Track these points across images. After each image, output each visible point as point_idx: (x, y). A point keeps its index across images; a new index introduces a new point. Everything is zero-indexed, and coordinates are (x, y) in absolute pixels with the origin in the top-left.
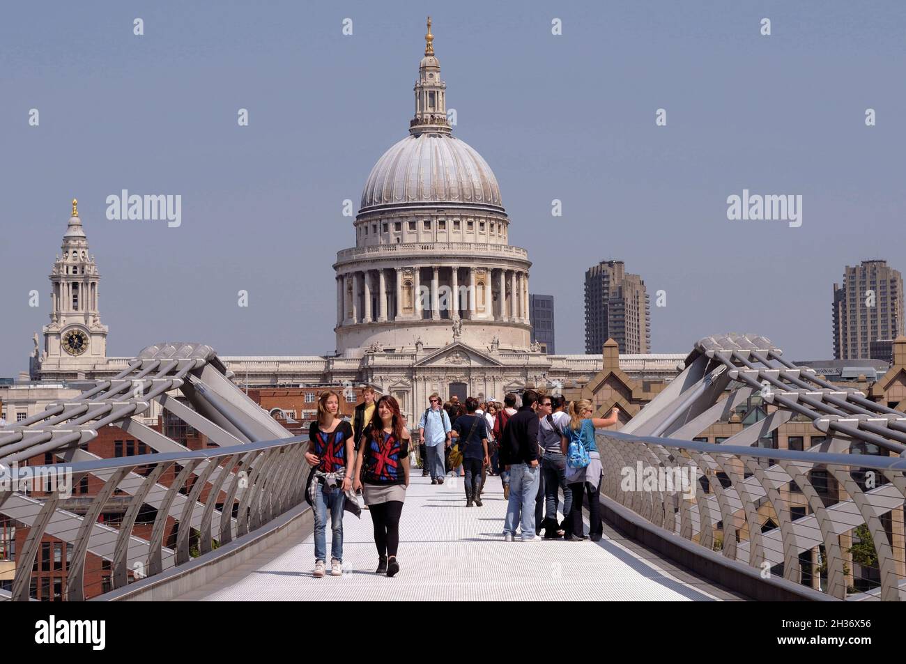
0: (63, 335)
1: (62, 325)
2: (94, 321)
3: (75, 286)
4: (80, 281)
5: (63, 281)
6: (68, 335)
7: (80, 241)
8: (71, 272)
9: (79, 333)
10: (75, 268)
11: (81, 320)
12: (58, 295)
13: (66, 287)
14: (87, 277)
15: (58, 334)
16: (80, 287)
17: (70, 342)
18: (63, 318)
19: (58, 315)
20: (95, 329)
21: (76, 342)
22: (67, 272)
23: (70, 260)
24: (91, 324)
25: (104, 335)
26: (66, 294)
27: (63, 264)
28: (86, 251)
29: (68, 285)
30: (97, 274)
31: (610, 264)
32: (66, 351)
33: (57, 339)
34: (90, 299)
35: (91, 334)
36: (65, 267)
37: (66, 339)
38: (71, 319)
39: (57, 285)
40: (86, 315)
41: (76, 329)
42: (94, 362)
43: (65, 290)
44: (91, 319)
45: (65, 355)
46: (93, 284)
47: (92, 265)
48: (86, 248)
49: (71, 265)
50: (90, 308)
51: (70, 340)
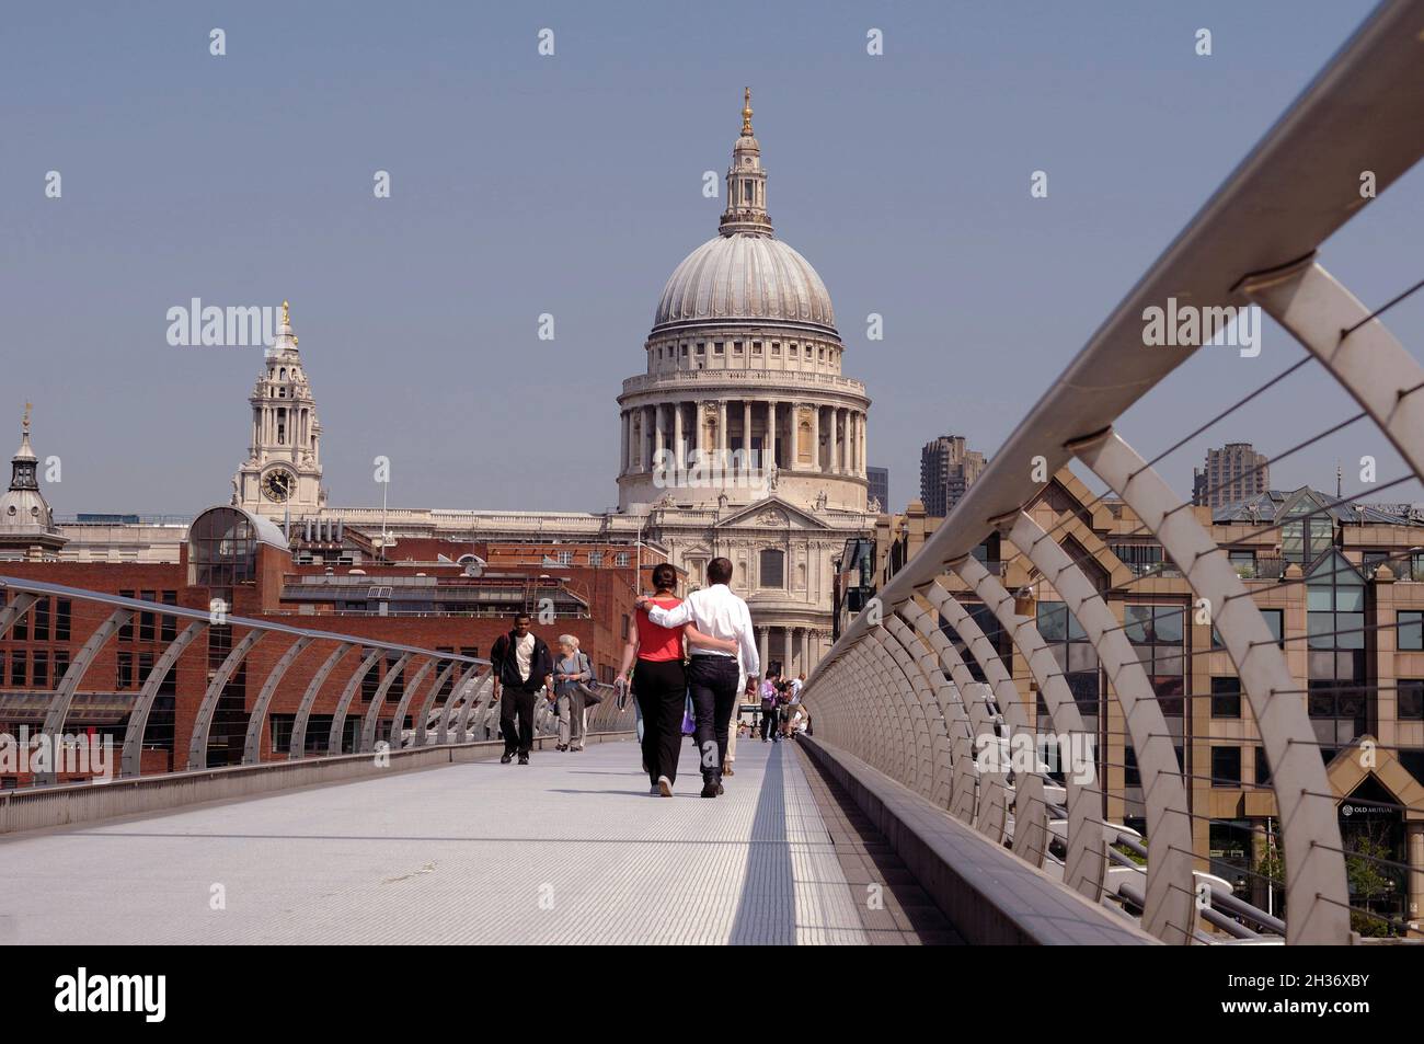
0: (263, 475)
1: (263, 462)
2: (304, 459)
3: (282, 412)
4: (288, 407)
5: (265, 406)
6: (270, 475)
7: (290, 356)
8: (276, 395)
9: (283, 472)
10: (282, 389)
11: (287, 457)
12: (259, 423)
13: (269, 414)
14: (297, 401)
15: (258, 474)
16: (288, 414)
17: (272, 484)
18: (264, 454)
19: (258, 450)
20: (305, 469)
21: (278, 485)
22: (272, 395)
23: (276, 379)
24: (299, 462)
25: (316, 476)
26: (269, 424)
27: (267, 384)
28: (298, 369)
29: (272, 410)
30: (310, 398)
31: (950, 439)
32: (267, 495)
33: (255, 480)
34: (299, 430)
35: (300, 475)
36: (269, 388)
37: (267, 481)
38: (276, 454)
39: (259, 410)
40: (295, 451)
41: (280, 468)
42: (301, 511)
43: (269, 418)
44: (300, 455)
45: (265, 501)
46: (305, 411)
47: (305, 386)
48: (297, 365)
49: (277, 385)
50: (299, 441)
51: (272, 482)
